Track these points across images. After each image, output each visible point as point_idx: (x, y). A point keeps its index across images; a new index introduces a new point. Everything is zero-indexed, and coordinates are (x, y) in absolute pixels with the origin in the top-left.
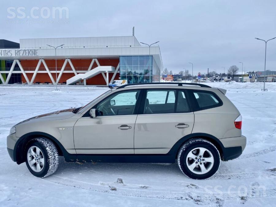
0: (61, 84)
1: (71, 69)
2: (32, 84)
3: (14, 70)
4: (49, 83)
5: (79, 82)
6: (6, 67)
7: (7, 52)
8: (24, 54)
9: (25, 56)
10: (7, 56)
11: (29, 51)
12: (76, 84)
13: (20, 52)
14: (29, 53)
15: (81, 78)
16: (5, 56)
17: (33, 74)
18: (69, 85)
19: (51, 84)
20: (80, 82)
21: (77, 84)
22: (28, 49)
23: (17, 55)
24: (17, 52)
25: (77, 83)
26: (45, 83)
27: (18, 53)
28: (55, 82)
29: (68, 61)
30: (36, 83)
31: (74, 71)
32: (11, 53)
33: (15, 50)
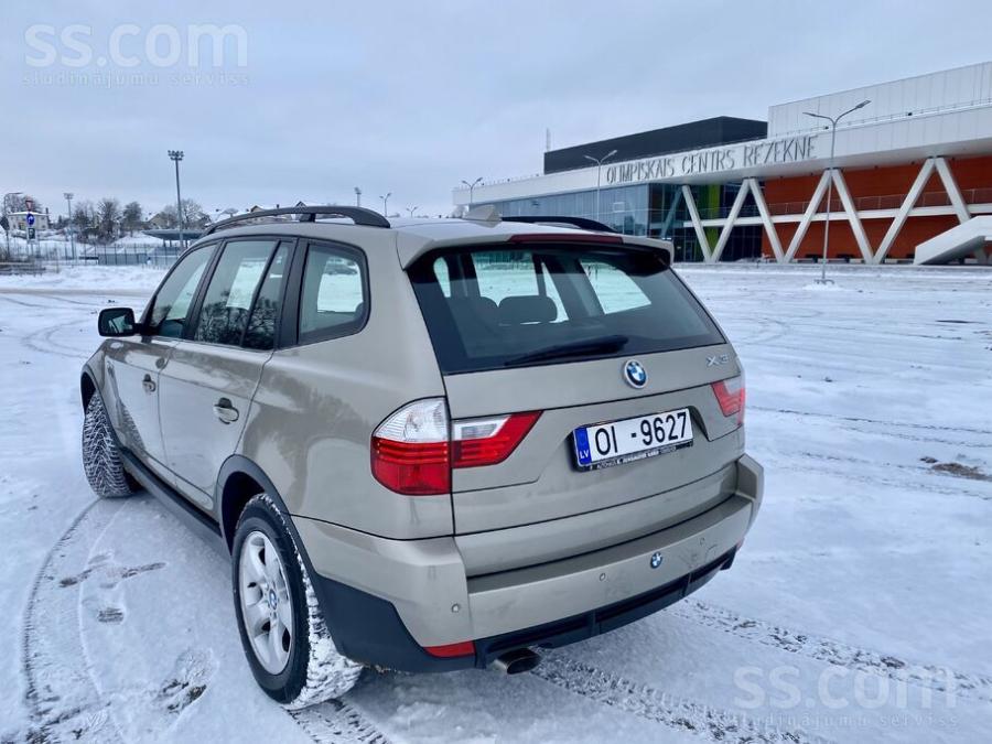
0: (899, 263)
1: (946, 201)
2: (790, 262)
3: (741, 214)
4: (853, 257)
5: (976, 253)
6: (721, 205)
7: (721, 156)
8: (771, 158)
9: (774, 163)
10: (720, 169)
11: (788, 144)
12: (962, 263)
13: (759, 151)
14: (787, 150)
15: (982, 234)
16: (715, 170)
17: (796, 225)
18: (924, 264)
19: (859, 260)
20: (980, 253)
21: (967, 261)
22: (785, 137)
23: (748, 163)
24: (749, 152)
25: (969, 257)
26: (839, 256)
27: (752, 158)
28: (874, 254)
29: (935, 168)
30: (808, 256)
31: (957, 207)
32: (732, 160)
33: (746, 148)
